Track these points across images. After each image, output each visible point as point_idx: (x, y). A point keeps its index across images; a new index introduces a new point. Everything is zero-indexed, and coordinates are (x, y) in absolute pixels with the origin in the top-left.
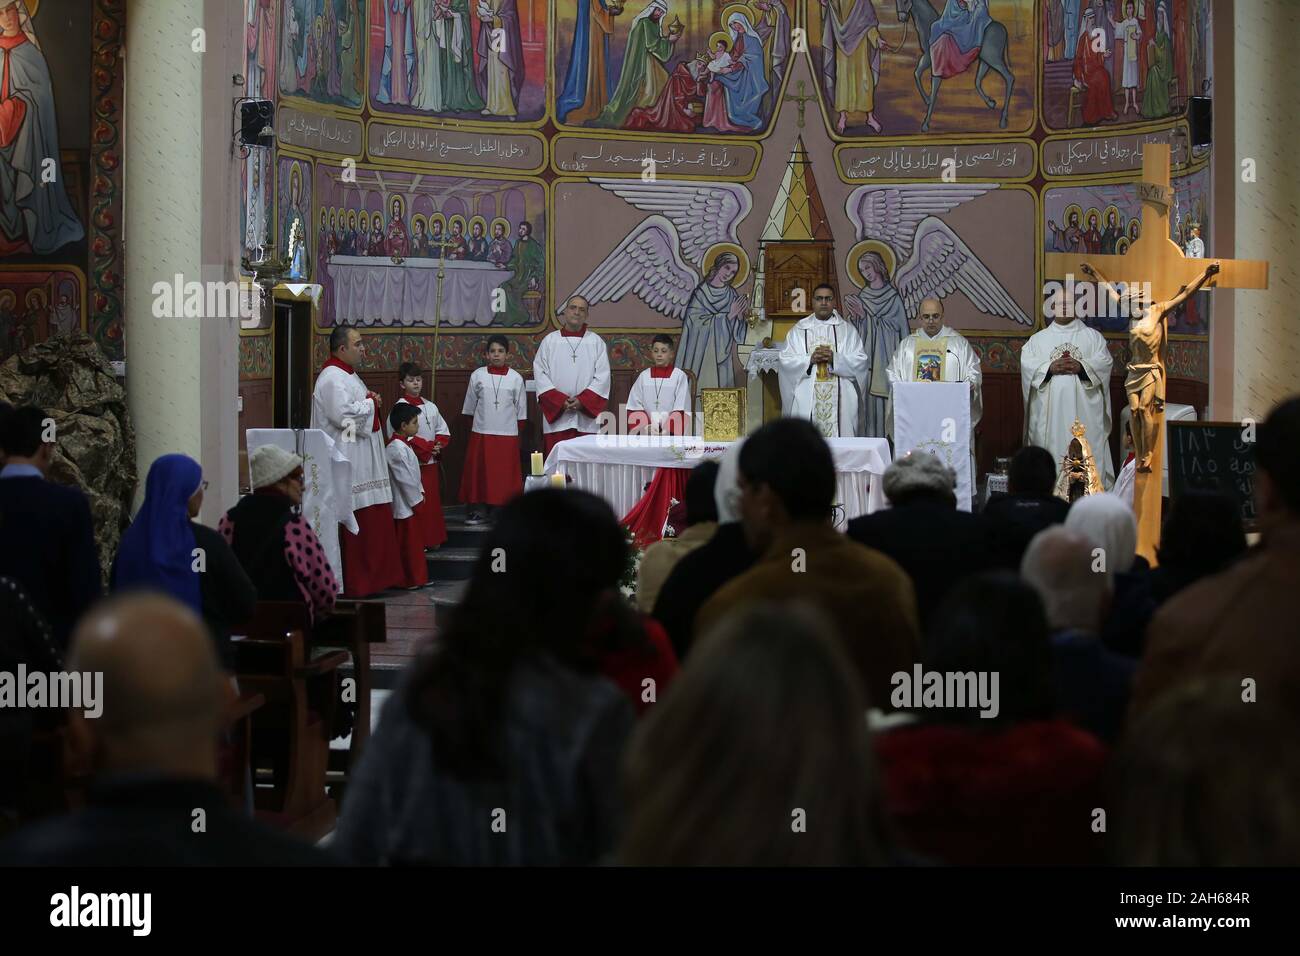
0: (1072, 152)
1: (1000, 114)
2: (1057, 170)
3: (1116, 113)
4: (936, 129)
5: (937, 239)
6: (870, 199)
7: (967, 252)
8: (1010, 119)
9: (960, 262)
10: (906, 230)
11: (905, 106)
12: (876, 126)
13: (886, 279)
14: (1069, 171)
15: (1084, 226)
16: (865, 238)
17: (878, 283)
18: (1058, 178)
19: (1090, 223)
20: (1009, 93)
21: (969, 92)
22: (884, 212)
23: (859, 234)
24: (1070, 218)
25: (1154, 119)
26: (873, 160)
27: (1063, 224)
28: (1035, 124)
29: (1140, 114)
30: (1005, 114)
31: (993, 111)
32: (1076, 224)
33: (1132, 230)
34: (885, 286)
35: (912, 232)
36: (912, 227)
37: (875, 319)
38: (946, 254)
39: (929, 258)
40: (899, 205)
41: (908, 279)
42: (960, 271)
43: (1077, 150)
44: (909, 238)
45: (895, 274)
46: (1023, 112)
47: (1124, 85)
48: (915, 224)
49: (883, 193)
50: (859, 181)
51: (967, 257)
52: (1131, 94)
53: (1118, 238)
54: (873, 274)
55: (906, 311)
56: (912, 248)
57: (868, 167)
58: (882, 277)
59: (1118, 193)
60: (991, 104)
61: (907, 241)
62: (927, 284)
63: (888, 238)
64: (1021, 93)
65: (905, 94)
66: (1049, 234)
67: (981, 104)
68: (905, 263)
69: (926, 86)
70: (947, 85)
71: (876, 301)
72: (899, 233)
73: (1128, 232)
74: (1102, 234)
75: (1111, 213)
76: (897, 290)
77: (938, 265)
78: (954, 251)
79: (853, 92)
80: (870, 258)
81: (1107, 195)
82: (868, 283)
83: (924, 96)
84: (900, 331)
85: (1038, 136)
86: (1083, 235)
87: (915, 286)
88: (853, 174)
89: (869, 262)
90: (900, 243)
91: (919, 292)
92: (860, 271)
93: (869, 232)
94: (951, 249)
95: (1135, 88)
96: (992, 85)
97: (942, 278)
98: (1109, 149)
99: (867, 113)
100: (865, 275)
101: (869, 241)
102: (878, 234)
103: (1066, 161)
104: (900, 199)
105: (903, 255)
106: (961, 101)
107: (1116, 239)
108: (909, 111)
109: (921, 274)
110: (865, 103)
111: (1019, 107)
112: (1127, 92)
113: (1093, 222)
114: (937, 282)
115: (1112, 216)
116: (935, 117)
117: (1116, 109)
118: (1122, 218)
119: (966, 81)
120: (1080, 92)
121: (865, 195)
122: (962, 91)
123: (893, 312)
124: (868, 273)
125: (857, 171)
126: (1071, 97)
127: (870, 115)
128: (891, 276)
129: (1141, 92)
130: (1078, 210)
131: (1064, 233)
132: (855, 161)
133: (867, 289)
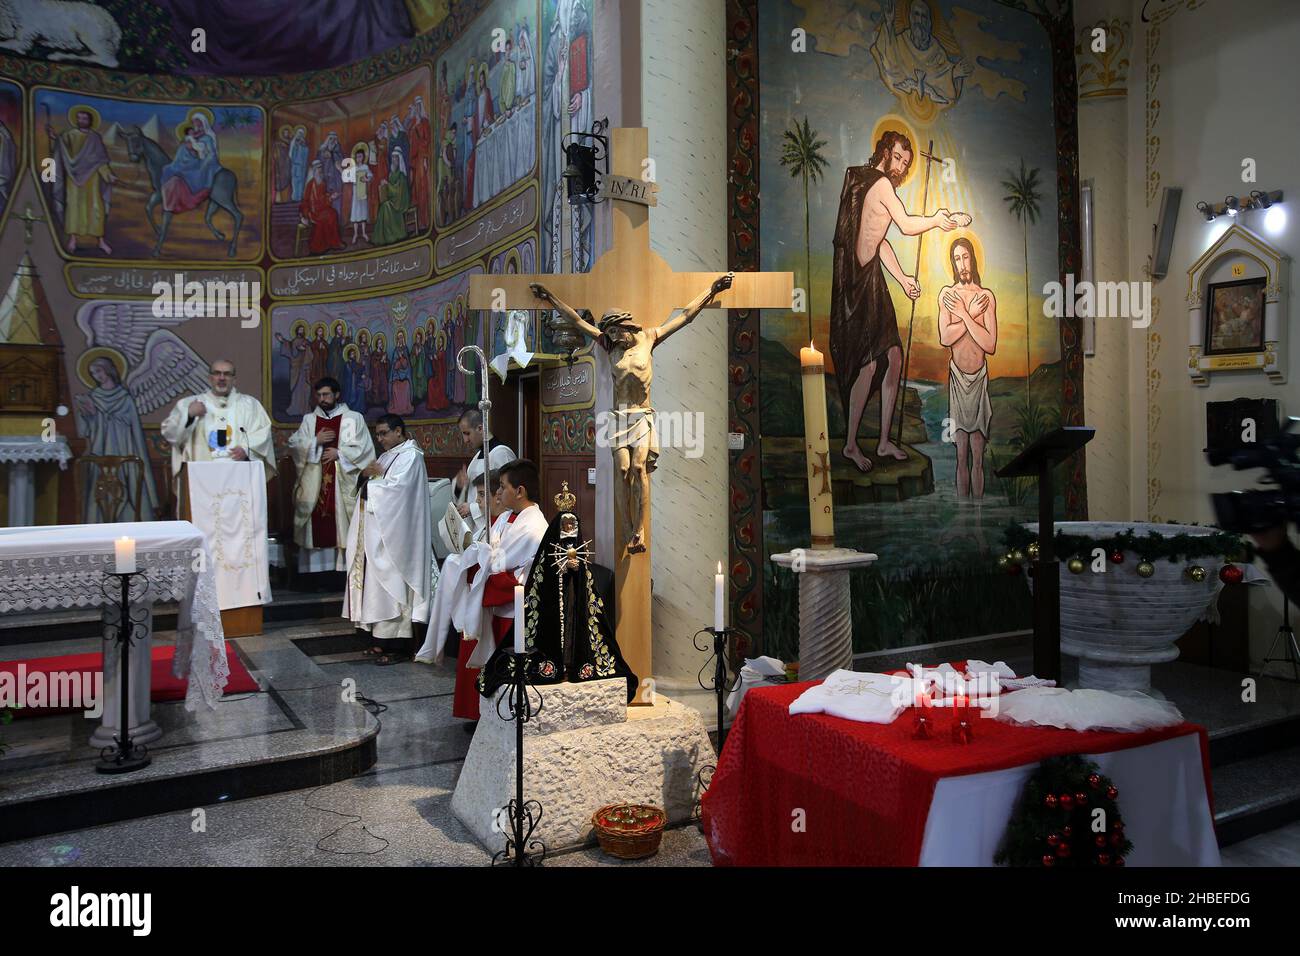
0: (298, 277)
1: (229, 245)
2: (284, 291)
3: (344, 243)
4: (166, 255)
5: (168, 349)
6: (101, 312)
7: (197, 359)
8: (239, 250)
9: (190, 367)
10: (137, 340)
11: (137, 235)
12: (108, 249)
13: (117, 380)
14: (295, 292)
15: (310, 336)
16: (96, 345)
17: (109, 384)
18: (285, 298)
19: (316, 334)
20: (237, 229)
21: (199, 226)
22: (115, 323)
23: (90, 341)
24: (297, 330)
25: (386, 245)
26: (104, 279)
27: (290, 335)
28: (262, 255)
29: (370, 242)
30: (233, 245)
31: (220, 242)
32: (302, 336)
33: (360, 337)
34: (116, 387)
35: (143, 341)
36: (143, 337)
37: (106, 415)
38: (176, 360)
39: (160, 364)
40: (130, 318)
41: (139, 382)
42: (191, 374)
43: (304, 275)
44: (140, 347)
45: (126, 378)
46: (253, 244)
47: (353, 219)
48: (146, 335)
49: (114, 307)
50: (90, 296)
51: (196, 363)
52: (360, 227)
53: (345, 345)
54: (104, 376)
55: (137, 408)
56: (143, 355)
57: (99, 284)
58: (113, 379)
59: (346, 308)
60: (221, 237)
61: (138, 349)
62: (158, 387)
63: (120, 346)
64: (250, 228)
65: (135, 224)
66: (276, 344)
67: (211, 236)
68: (135, 368)
69: (157, 217)
70: (178, 219)
71: (108, 400)
72: (132, 342)
73: (356, 339)
74: (329, 342)
75: (339, 325)
76: (128, 390)
77: (168, 369)
78: (184, 358)
79: (84, 217)
80: (102, 362)
81: (334, 311)
82: (99, 384)
83: (156, 228)
84: (131, 426)
85: (266, 264)
86: (310, 344)
87: (146, 387)
88: (84, 289)
89: (100, 366)
90: (132, 350)
91: (150, 392)
92: (91, 374)
93: (100, 340)
94: (181, 357)
95: (365, 221)
96: (221, 221)
97: (173, 381)
98: (337, 273)
99: (98, 238)
100: (96, 376)
101: (99, 348)
102: (109, 342)
103: (293, 283)
104: (131, 313)
105: (134, 361)
106: (193, 233)
107: (342, 347)
108: (141, 239)
109: (152, 377)
110: (97, 228)
111: (248, 241)
112: (356, 226)
113: (320, 333)
114: (167, 384)
115: (340, 327)
116: (165, 245)
117: (344, 239)
118: (350, 329)
119: (198, 217)
120: (307, 228)
121: (96, 308)
122: (191, 224)
123: (124, 409)
124: (99, 375)
125: (88, 287)
126: (298, 232)
127: (101, 239)
128: (123, 378)
129: (370, 226)
131: (291, 343)
132: (85, 279)
133: (98, 389)
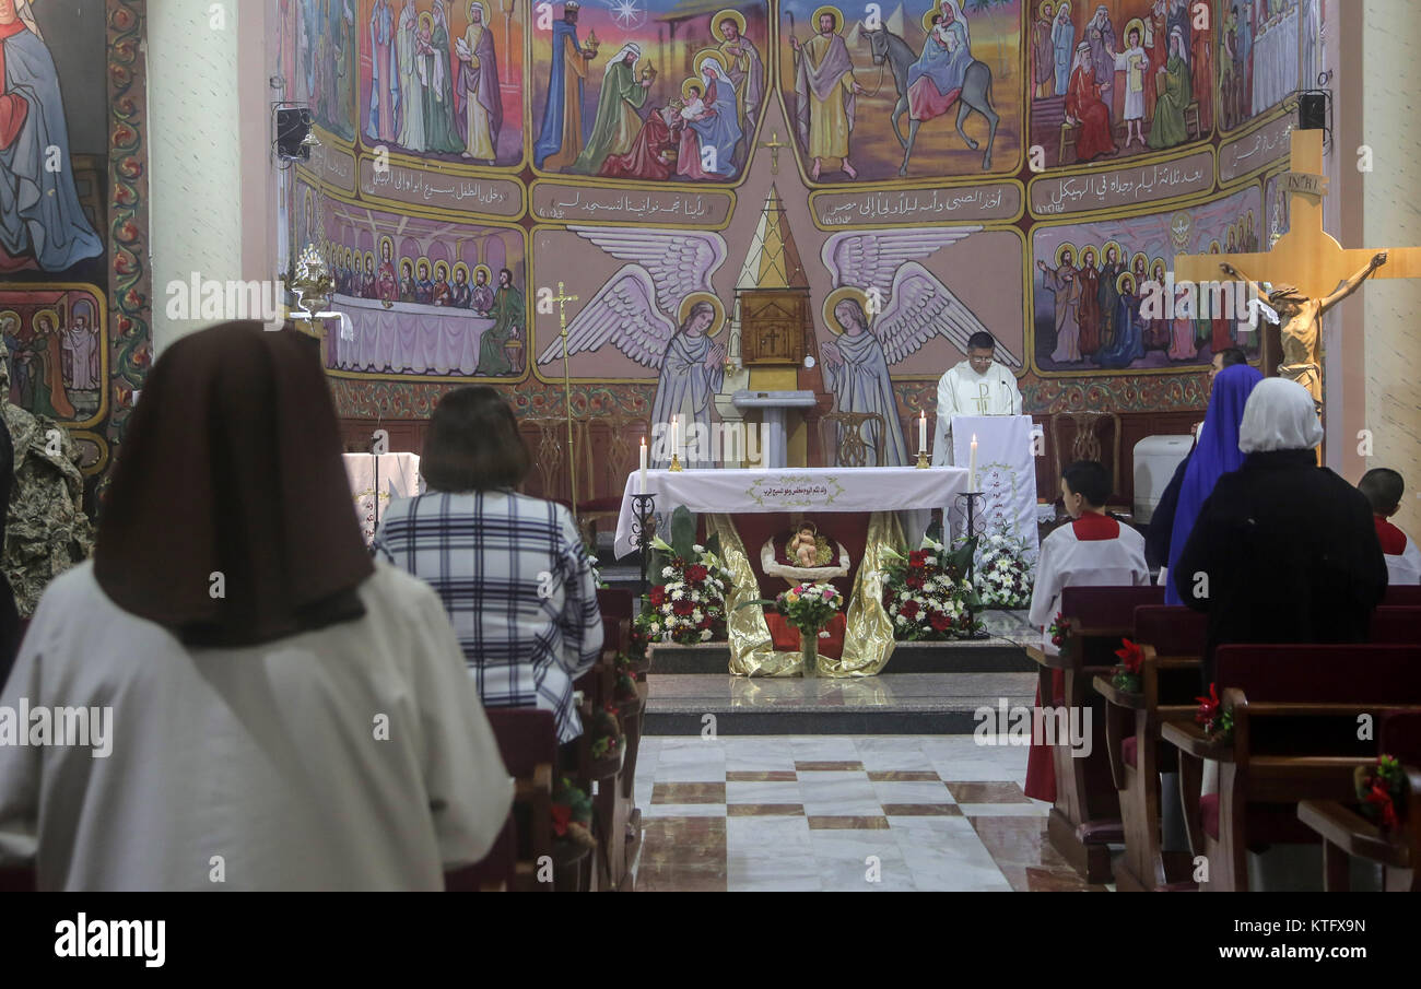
0: (1063, 190)
1: (984, 155)
2: (1047, 209)
3: (1116, 146)
4: (914, 173)
5: (917, 284)
6: (846, 246)
7: (948, 295)
8: (994, 160)
9: (941, 307)
10: (884, 276)
11: (881, 151)
12: (852, 172)
13: (863, 325)
14: (1060, 210)
15: (1078, 264)
16: (841, 285)
17: (855, 330)
18: (1048, 217)
19: (1085, 261)
20: (992, 134)
21: (949, 135)
22: (861, 258)
23: (835, 281)
24: (1062, 257)
25: (1164, 149)
26: (849, 206)
27: (1055, 263)
28: (1021, 165)
29: (1146, 145)
30: (988, 155)
31: (974, 152)
32: (1069, 263)
33: (1136, 264)
34: (863, 332)
35: (890, 277)
36: (890, 273)
37: (853, 365)
38: (926, 298)
39: (908, 303)
40: (876, 251)
41: (886, 326)
42: (942, 315)
43: (1071, 188)
44: (887, 284)
46: (1008, 153)
47: (1126, 117)
48: (893, 270)
49: (860, 239)
50: (836, 228)
51: (948, 301)
52: (1134, 126)
53: (1119, 274)
54: (850, 321)
55: (885, 357)
56: (891, 294)
57: (843, 214)
58: (860, 324)
59: (1119, 228)
60: (974, 146)
61: (885, 287)
63: (866, 285)
64: (1007, 133)
65: (880, 139)
66: (1039, 274)
67: (963, 146)
68: (883, 309)
69: (903, 128)
70: (925, 128)
71: (855, 348)
72: (877, 279)
73: (1132, 267)
74: (1100, 270)
75: (1111, 248)
76: (875, 336)
77: (918, 310)
78: (935, 296)
79: (828, 137)
80: (847, 304)
81: (1106, 231)
82: (845, 330)
83: (902, 141)
84: (879, 377)
85: (1026, 175)
86: (1078, 273)
87: (894, 332)
88: (829, 221)
89: (846, 308)
90: (879, 289)
91: (898, 337)
92: (837, 319)
93: (845, 279)
94: (932, 294)
95: (1141, 119)
96: (975, 127)
97: (922, 323)
98: (1108, 185)
99: (842, 159)
100: (842, 321)
101: (845, 288)
102: (855, 280)
103: (1057, 198)
104: (877, 245)
106: (942, 143)
107: (1116, 276)
108: (886, 156)
109: (900, 319)
110: (840, 149)
111: (1004, 148)
112: (1130, 124)
113: (1089, 260)
114: (917, 327)
115: (1112, 252)
116: (914, 161)
117: (1116, 142)
118: (1124, 254)
119: (947, 124)
120: (1073, 128)
121: (841, 242)
122: (943, 133)
123: (871, 359)
124: (846, 320)
125: (832, 218)
126: (1063, 134)
127: (845, 161)
128: (869, 323)
129: (1147, 125)
130: (1070, 247)
131: (1056, 273)
132: (830, 208)
133: (845, 336)
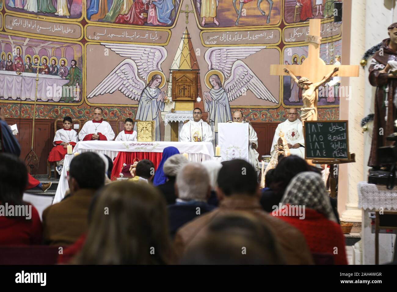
0: (295, 32)
1: (267, 17)
2: (289, 40)
4: (241, 24)
5: (241, 69)
6: (214, 53)
7: (253, 74)
8: (271, 20)
9: (250, 78)
10: (228, 66)
11: (229, 15)
12: (217, 23)
13: (220, 85)
14: (294, 40)
16: (212, 69)
17: (217, 87)
18: (289, 43)
19: (302, 61)
20: (271, 9)
21: (255, 9)
22: (220, 58)
23: (210, 67)
24: (294, 59)
25: (328, 17)
26: (216, 37)
28: (281, 22)
29: (323, 16)
30: (269, 17)
31: (264, 16)
32: (297, 62)
34: (220, 88)
35: (231, 66)
36: (231, 64)
37: (216, 101)
38: (244, 75)
39: (237, 77)
40: (226, 56)
41: (229, 86)
42: (250, 82)
43: (298, 32)
44: (230, 69)
45: (224, 84)
46: (276, 17)
47: (317, 4)
48: (232, 63)
49: (220, 50)
50: (210, 46)
51: (253, 76)
54: (215, 83)
55: (228, 98)
56: (231, 73)
57: (213, 40)
60: (263, 14)
62: (236, 87)
63: (222, 69)
64: (276, 9)
65: (229, 10)
67: (260, 13)
68: (228, 79)
69: (237, 6)
70: (246, 6)
71: (217, 94)
72: (226, 67)
76: (225, 90)
77: (241, 80)
79: (208, 9)
80: (214, 77)
82: (213, 87)
83: (237, 11)
84: (226, 106)
85: (282, 26)
87: (232, 88)
88: (208, 43)
89: (214, 78)
90: (226, 71)
91: (233, 90)
92: (210, 82)
93: (214, 67)
94: (246, 73)
95: (321, 5)
96: (264, 6)
97: (242, 85)
99: (214, 18)
100: (212, 83)
101: (213, 70)
102: (217, 67)
103: (293, 36)
104: (226, 53)
105: (227, 76)
106: (251, 12)
108: (231, 17)
109: (234, 83)
110: (213, 14)
111: (275, 15)
112: (318, 7)
114: (241, 87)
116: (241, 19)
117: (313, 14)
119: (254, 5)
120: (299, 7)
121: (212, 51)
122: (252, 8)
123: (223, 99)
124: (214, 83)
126: (296, 10)
128: (222, 84)
129: (323, 6)
130: (297, 56)
132: (208, 38)
133: (213, 90)
